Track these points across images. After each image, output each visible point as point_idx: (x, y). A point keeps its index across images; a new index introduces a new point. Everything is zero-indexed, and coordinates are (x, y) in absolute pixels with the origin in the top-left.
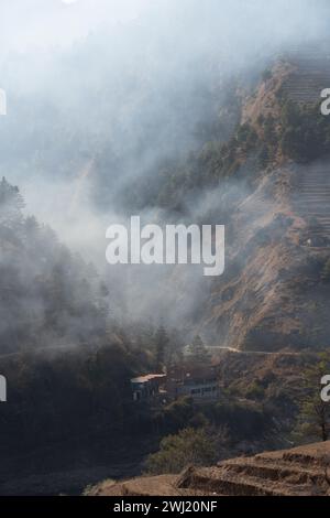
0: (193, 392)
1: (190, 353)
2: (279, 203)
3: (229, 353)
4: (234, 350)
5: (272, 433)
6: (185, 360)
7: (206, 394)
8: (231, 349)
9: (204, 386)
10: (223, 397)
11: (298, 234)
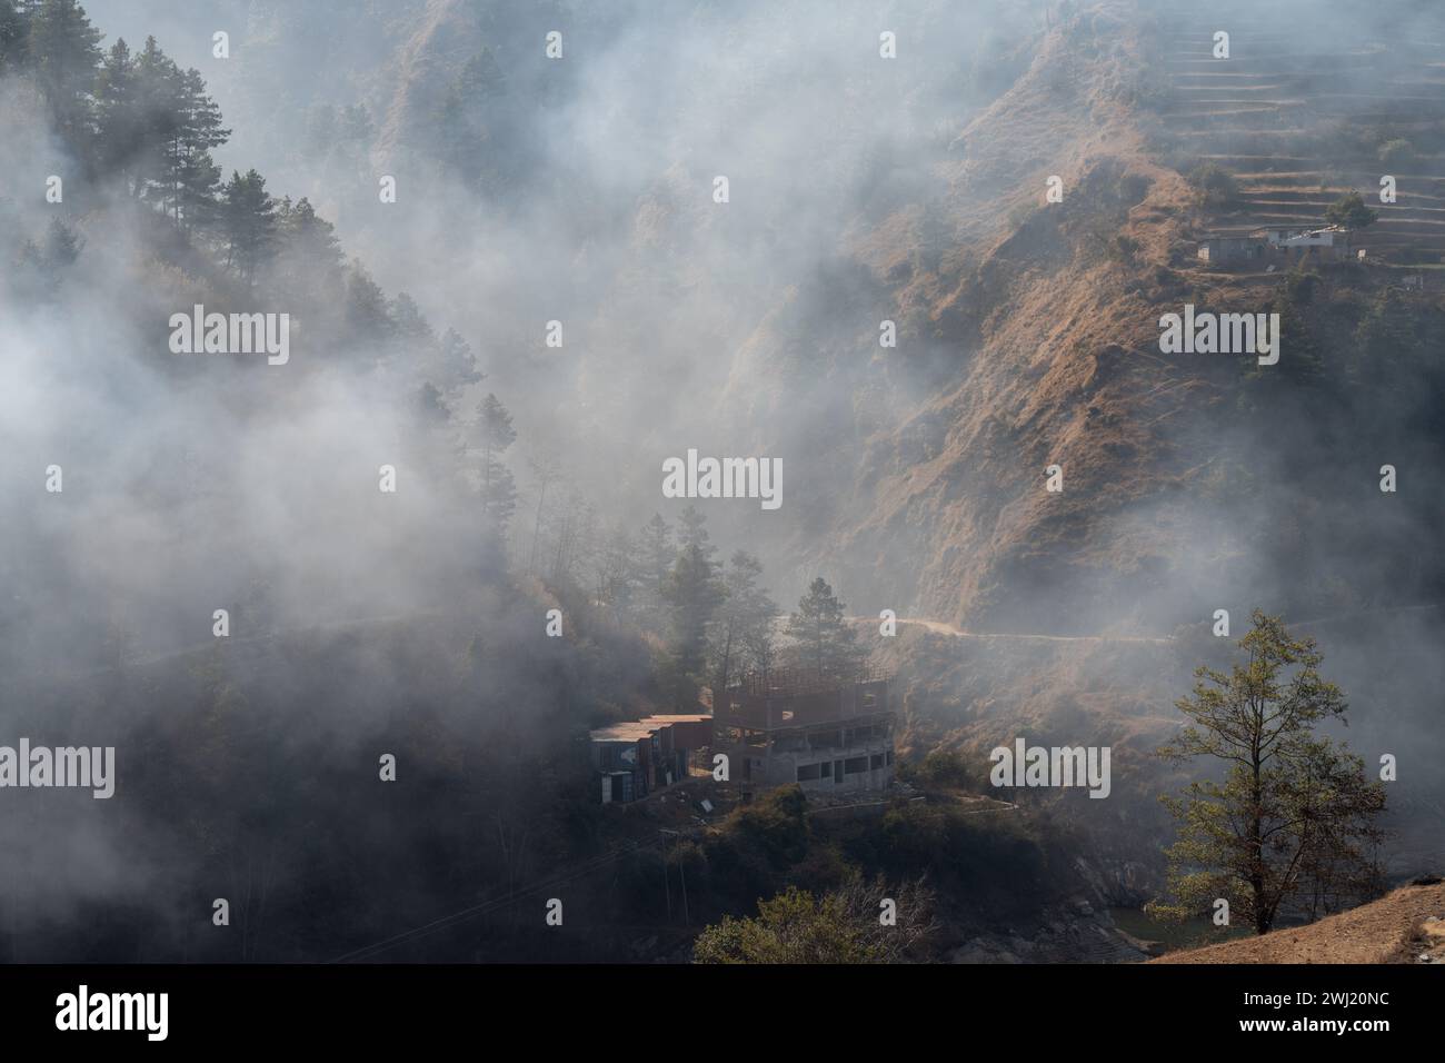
0: (804, 773)
1: (793, 641)
2: (1100, 120)
3: (930, 638)
4: (946, 629)
5: (1078, 913)
6: (778, 664)
7: (851, 780)
8: (933, 627)
9: (843, 754)
10: (907, 788)
11: (1163, 229)
